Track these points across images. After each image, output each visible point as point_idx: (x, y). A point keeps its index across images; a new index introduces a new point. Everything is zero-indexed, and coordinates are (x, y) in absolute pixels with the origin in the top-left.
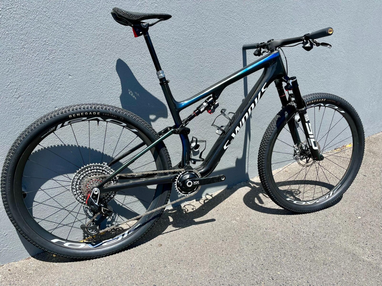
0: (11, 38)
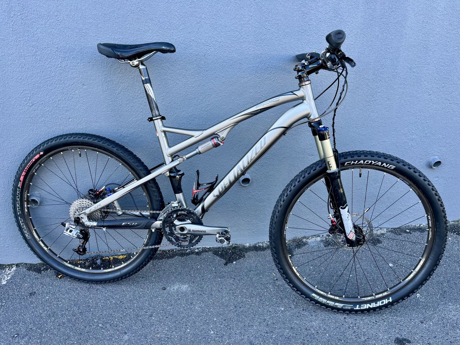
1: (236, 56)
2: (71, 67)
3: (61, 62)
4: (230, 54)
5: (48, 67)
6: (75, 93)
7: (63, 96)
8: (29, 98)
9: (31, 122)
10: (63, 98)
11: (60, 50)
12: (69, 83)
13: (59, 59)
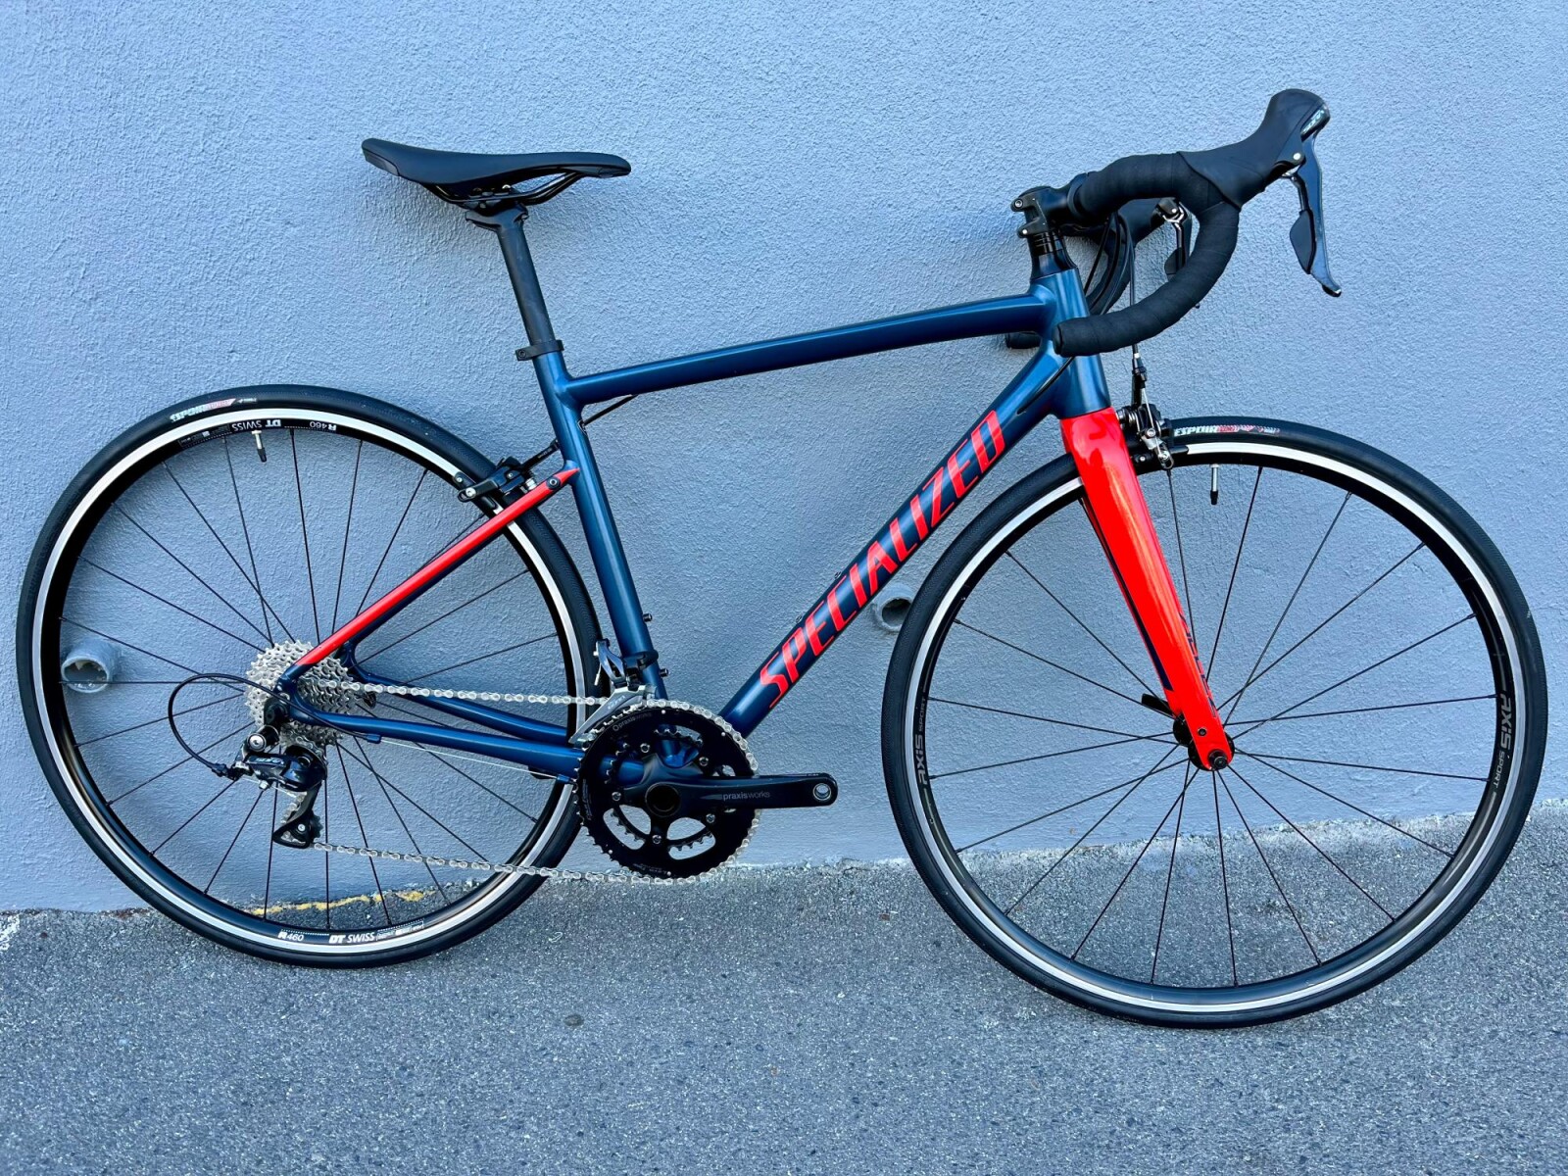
0: (67, 67)
1: (867, 121)
2: (243, 155)
3: (204, 135)
4: (847, 112)
5: (156, 151)
6: (256, 255)
7: (211, 264)
8: (83, 269)
9: (90, 362)
10: (208, 273)
11: (202, 89)
12: (234, 215)
13: (199, 121)
